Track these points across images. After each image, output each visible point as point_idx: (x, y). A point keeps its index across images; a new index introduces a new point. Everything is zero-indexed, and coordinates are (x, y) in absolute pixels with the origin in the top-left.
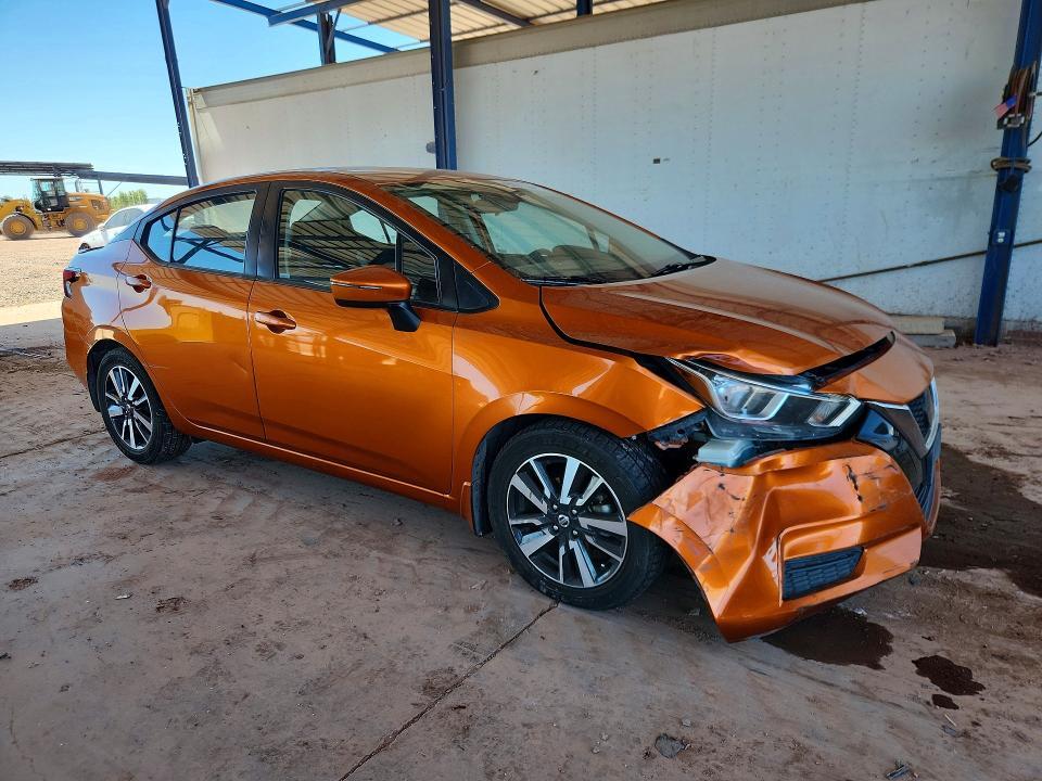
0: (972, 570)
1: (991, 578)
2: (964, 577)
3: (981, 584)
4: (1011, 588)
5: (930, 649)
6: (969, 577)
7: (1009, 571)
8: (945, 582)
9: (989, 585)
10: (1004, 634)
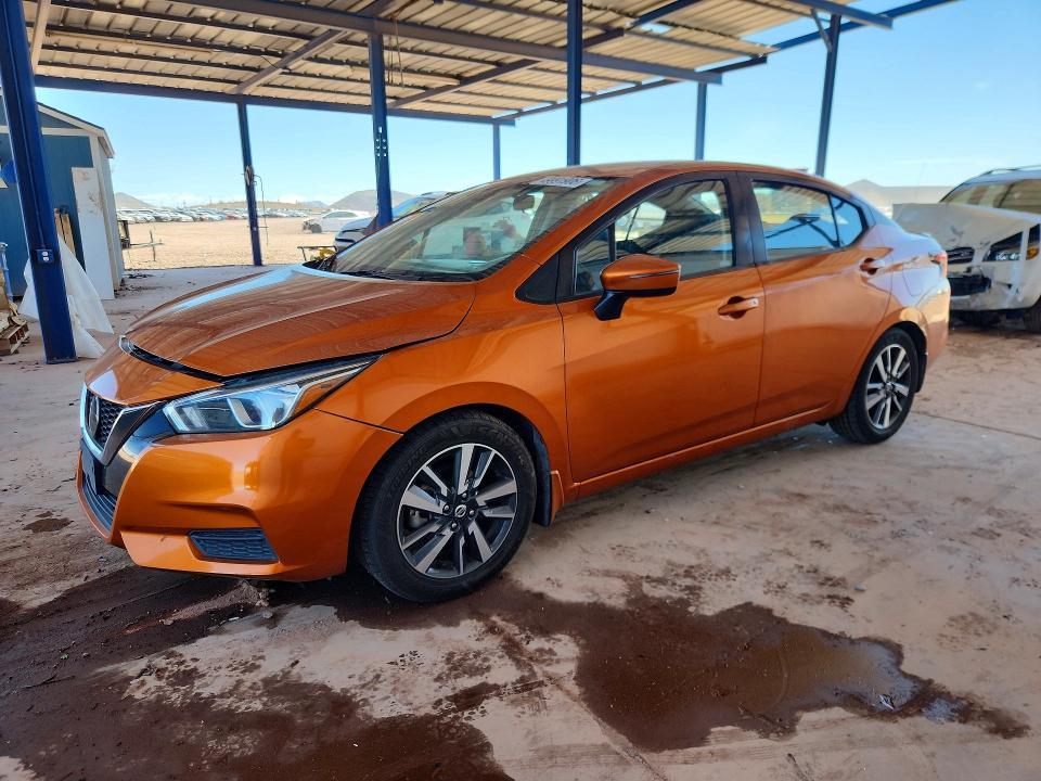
0: (59, 594)
1: (37, 597)
2: (64, 586)
3: (45, 587)
4: (16, 597)
5: (66, 531)
6: (58, 588)
7: (21, 612)
8: (77, 572)
9: (36, 590)
10: (15, 560)
